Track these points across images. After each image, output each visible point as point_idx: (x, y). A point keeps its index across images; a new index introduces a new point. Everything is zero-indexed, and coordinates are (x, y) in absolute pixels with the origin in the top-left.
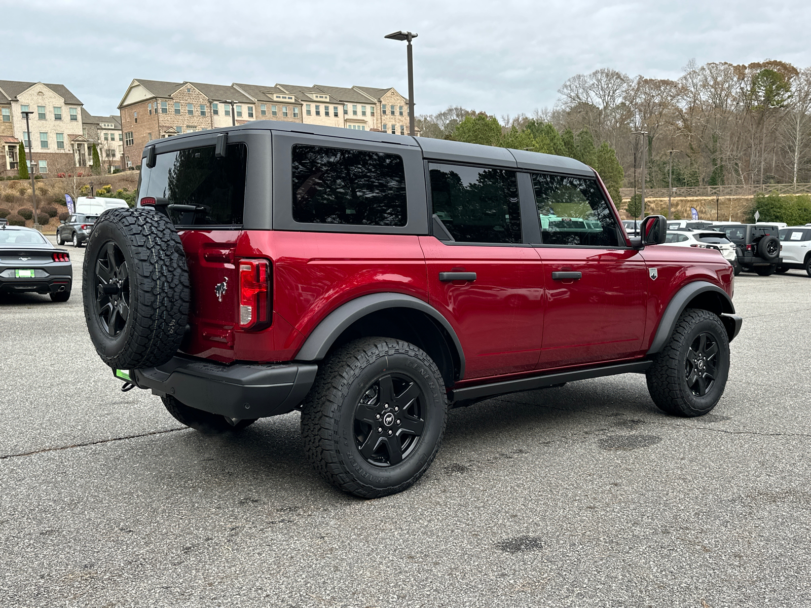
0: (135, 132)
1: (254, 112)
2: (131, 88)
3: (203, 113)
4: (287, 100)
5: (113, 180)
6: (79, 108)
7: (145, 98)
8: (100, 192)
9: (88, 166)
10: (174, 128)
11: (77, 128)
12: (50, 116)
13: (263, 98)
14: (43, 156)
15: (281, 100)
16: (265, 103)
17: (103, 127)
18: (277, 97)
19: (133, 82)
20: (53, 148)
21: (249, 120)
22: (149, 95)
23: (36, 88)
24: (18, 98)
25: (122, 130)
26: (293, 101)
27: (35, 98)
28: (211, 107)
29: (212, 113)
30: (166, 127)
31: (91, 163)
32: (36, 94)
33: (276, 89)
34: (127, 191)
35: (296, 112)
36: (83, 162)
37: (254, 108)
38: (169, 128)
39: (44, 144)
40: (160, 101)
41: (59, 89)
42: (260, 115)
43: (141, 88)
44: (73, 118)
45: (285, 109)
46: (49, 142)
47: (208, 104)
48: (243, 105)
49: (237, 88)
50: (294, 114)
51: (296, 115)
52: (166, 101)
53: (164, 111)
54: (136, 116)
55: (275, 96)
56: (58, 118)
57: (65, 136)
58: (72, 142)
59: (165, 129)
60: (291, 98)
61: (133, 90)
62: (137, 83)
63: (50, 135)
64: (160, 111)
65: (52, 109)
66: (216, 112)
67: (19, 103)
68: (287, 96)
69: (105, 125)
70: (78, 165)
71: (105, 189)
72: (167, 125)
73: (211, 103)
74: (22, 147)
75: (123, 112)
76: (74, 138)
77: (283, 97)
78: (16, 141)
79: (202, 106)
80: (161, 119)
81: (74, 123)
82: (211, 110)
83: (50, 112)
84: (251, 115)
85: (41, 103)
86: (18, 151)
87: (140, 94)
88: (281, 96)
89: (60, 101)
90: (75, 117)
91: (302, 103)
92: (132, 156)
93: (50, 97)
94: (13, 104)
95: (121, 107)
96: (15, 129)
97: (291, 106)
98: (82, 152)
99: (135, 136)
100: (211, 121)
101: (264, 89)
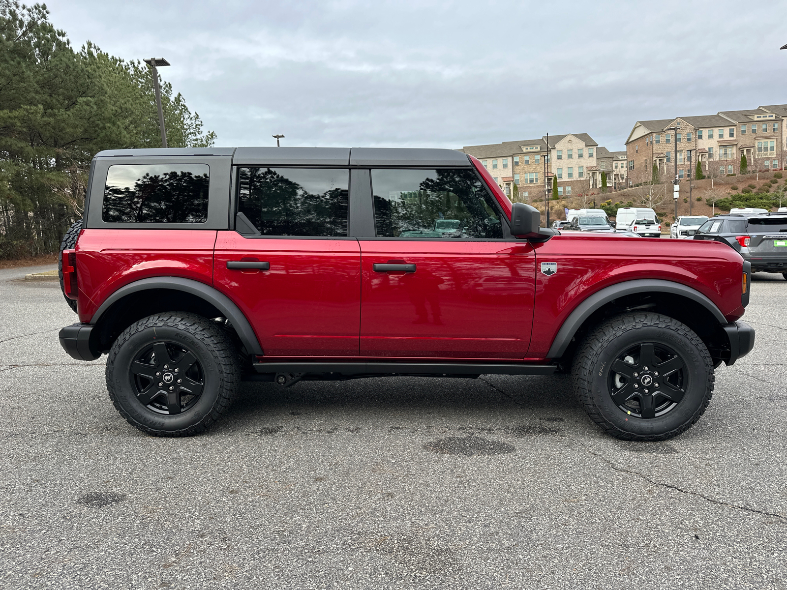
0: (636, 160)
1: (735, 133)
2: (635, 128)
3: (689, 139)
4: (768, 118)
5: (614, 196)
6: (595, 148)
7: (644, 134)
8: (603, 205)
9: (598, 187)
10: (664, 153)
11: (593, 162)
12: (575, 156)
13: (744, 119)
14: (569, 183)
15: (762, 119)
16: (745, 123)
17: (621, 159)
18: (758, 117)
19: (637, 124)
20: (576, 177)
21: (730, 139)
22: (647, 132)
23: (568, 138)
24: (555, 147)
25: (627, 160)
26: (774, 118)
27: (566, 145)
28: (696, 134)
29: (697, 139)
30: (658, 153)
31: (601, 186)
32: (567, 142)
33: (759, 111)
34: (623, 203)
35: (776, 127)
36: (595, 184)
37: (735, 130)
38: (660, 154)
39: (570, 175)
40: (654, 135)
41: (584, 137)
42: (741, 134)
43: (642, 127)
44: (591, 155)
45: (765, 126)
46: (573, 173)
47: (694, 132)
48: (725, 128)
49: (721, 116)
50: (774, 129)
51: (776, 130)
52: (659, 134)
53: (658, 142)
54: (637, 148)
55: (756, 116)
56: (581, 156)
57: (585, 168)
58: (589, 172)
59: (657, 155)
60: (772, 116)
61: (636, 129)
62: (639, 124)
63: (574, 168)
64: (654, 142)
65: (577, 151)
66: (700, 137)
67: (556, 149)
68: (768, 115)
69: (622, 158)
70: (591, 187)
71: (607, 203)
72: (659, 152)
73: (696, 130)
74: (555, 179)
75: (628, 146)
76: (590, 169)
77: (763, 117)
78: (552, 175)
79: (688, 134)
80: (654, 148)
81: (591, 158)
82: (696, 136)
83: (575, 153)
84: (732, 135)
85: (570, 147)
86: (553, 181)
87: (642, 132)
88: (762, 116)
89: (582, 144)
90: (592, 155)
91: (783, 118)
92: (632, 178)
93: (576, 143)
94: (552, 150)
95: (627, 143)
96: (552, 167)
97: (771, 123)
98: (595, 178)
99: (635, 163)
100: (696, 145)
101: (746, 112)
